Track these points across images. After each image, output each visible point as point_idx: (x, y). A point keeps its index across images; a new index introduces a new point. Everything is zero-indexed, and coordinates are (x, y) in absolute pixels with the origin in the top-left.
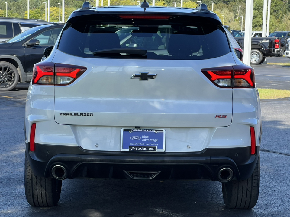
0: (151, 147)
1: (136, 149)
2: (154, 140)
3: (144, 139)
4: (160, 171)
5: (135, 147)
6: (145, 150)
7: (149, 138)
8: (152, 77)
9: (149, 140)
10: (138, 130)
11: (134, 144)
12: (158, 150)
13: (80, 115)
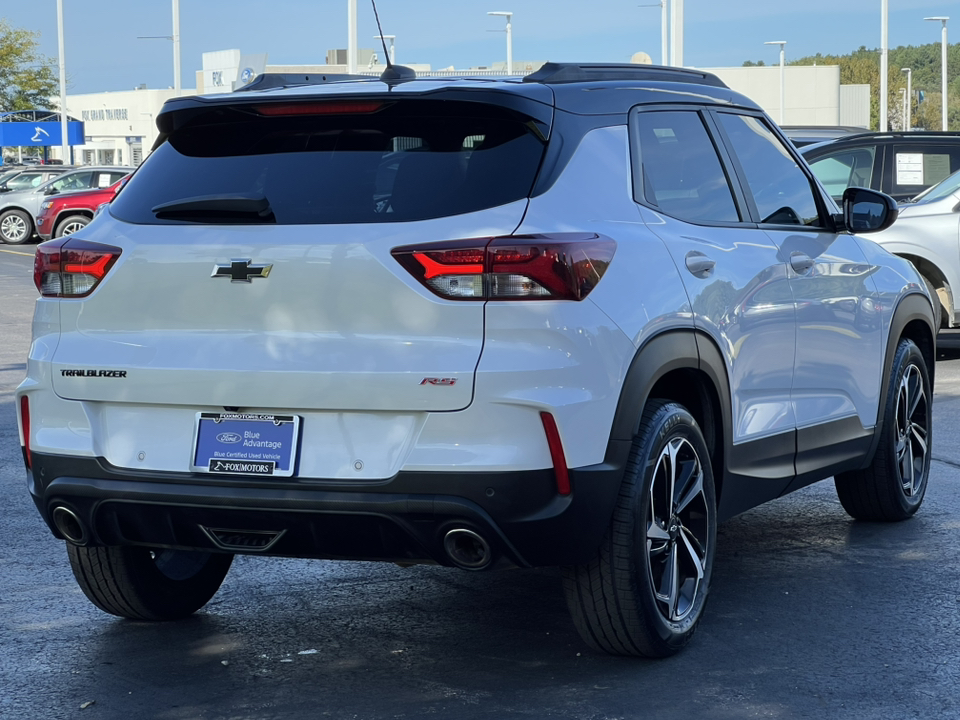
0: (260, 464)
1: (227, 467)
2: (271, 445)
3: (249, 440)
4: (284, 531)
5: (224, 463)
6: (247, 472)
7: (260, 440)
8: (257, 272)
9: (260, 444)
10: (235, 416)
11: (223, 455)
12: (277, 473)
13: (100, 375)
